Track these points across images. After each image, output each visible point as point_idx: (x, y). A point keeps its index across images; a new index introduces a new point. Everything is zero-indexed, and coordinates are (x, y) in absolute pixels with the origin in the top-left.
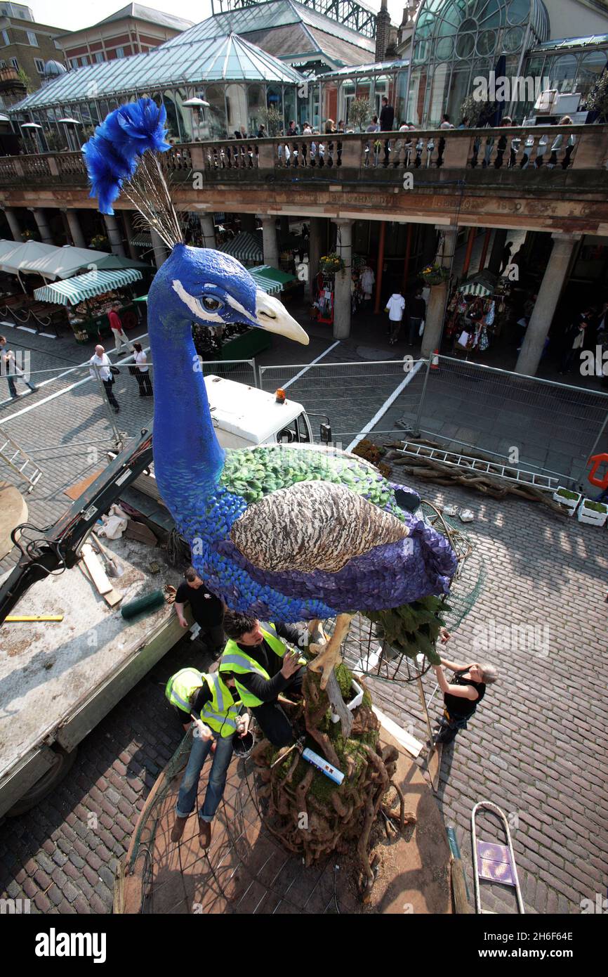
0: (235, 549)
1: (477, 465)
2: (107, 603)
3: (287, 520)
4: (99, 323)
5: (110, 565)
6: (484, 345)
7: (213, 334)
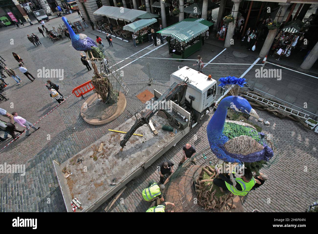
0: (223, 147)
1: (275, 105)
2: (154, 133)
3: (238, 144)
4: (142, 37)
5: (154, 123)
6: (289, 54)
7: (182, 45)
